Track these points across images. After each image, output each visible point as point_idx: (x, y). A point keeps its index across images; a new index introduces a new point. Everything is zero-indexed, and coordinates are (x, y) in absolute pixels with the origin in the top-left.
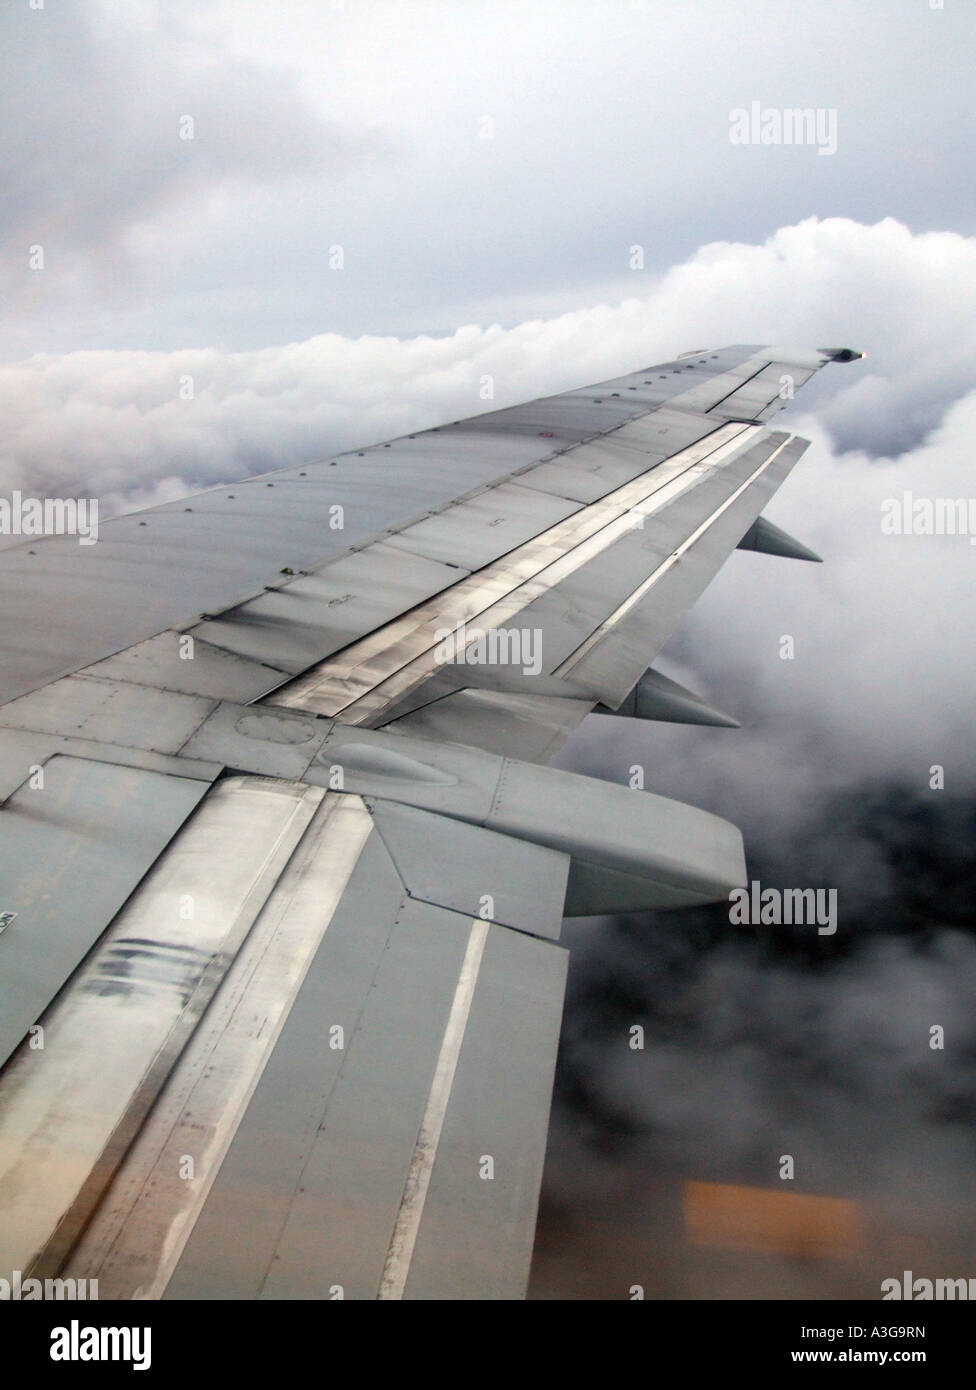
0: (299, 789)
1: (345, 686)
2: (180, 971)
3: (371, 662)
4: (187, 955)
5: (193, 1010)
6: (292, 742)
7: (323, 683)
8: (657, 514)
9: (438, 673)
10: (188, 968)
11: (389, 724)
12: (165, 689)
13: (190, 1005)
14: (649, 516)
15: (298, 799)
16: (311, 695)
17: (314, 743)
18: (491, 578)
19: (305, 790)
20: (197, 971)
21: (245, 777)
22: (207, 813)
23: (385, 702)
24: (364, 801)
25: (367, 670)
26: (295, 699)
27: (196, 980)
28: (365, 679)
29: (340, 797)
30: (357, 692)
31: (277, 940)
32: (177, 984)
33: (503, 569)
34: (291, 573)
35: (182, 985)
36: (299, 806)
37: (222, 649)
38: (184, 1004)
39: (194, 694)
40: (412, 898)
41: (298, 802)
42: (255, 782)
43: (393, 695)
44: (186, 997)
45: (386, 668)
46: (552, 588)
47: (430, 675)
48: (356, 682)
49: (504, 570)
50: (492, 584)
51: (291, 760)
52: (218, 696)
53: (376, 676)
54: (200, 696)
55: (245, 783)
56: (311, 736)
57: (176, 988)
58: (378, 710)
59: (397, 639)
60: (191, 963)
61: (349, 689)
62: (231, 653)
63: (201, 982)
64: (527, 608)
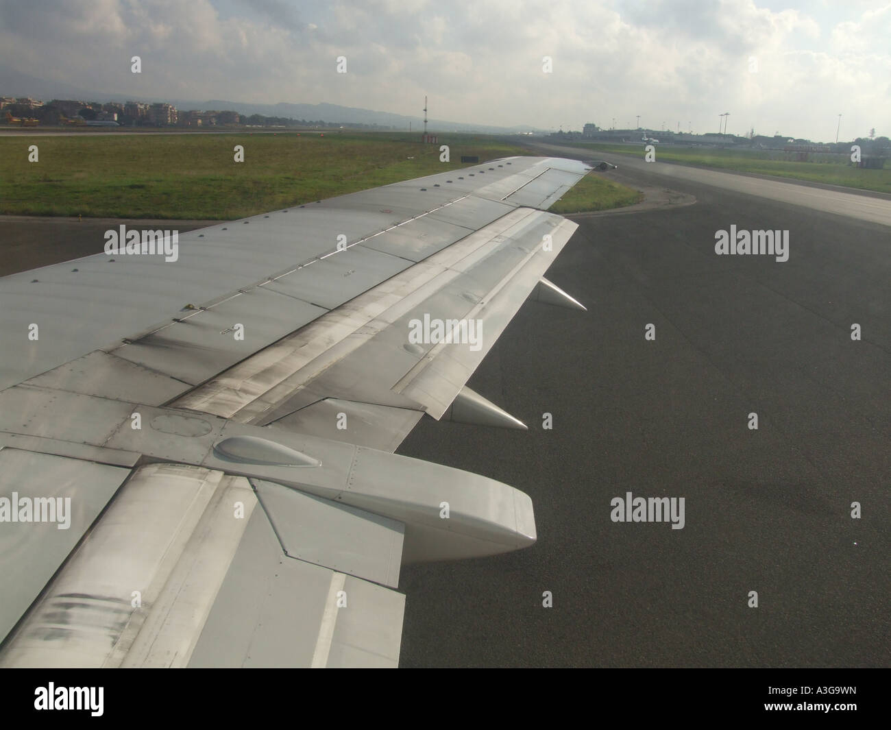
0: (201, 473)
1: (238, 395)
2: (111, 618)
3: (257, 377)
4: (115, 605)
5: (121, 648)
6: (194, 436)
7: (221, 392)
8: (468, 272)
9: (307, 386)
10: (115, 615)
11: (270, 424)
12: (94, 396)
13: (119, 644)
14: (462, 273)
15: (201, 481)
16: (211, 400)
17: (211, 436)
18: (347, 316)
19: (206, 474)
20: (124, 617)
21: (159, 464)
22: (129, 493)
23: (268, 407)
24: (250, 482)
25: (253, 383)
26: (200, 404)
27: (123, 624)
28: (252, 390)
29: (232, 479)
30: (246, 400)
31: (184, 591)
32: (108, 628)
33: (355, 309)
34: (193, 309)
35: (112, 629)
36: (203, 485)
37: (139, 365)
38: (114, 644)
39: (117, 400)
40: (288, 556)
41: (202, 483)
42: (169, 468)
43: (273, 402)
44: (115, 637)
45: (269, 381)
46: (392, 324)
47: (302, 387)
48: (246, 392)
49: (357, 310)
50: (348, 321)
51: (194, 450)
52: (136, 400)
53: (261, 388)
54: (121, 401)
55: (159, 468)
56: (209, 431)
57: (107, 632)
58: (262, 413)
59: (277, 360)
60: (118, 611)
61: (240, 397)
62: (146, 368)
63: (127, 626)
64: (373, 339)
